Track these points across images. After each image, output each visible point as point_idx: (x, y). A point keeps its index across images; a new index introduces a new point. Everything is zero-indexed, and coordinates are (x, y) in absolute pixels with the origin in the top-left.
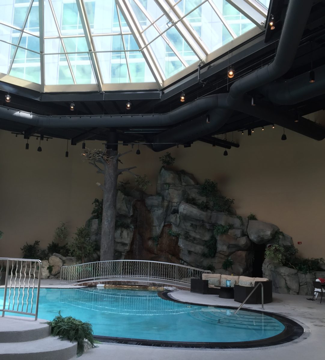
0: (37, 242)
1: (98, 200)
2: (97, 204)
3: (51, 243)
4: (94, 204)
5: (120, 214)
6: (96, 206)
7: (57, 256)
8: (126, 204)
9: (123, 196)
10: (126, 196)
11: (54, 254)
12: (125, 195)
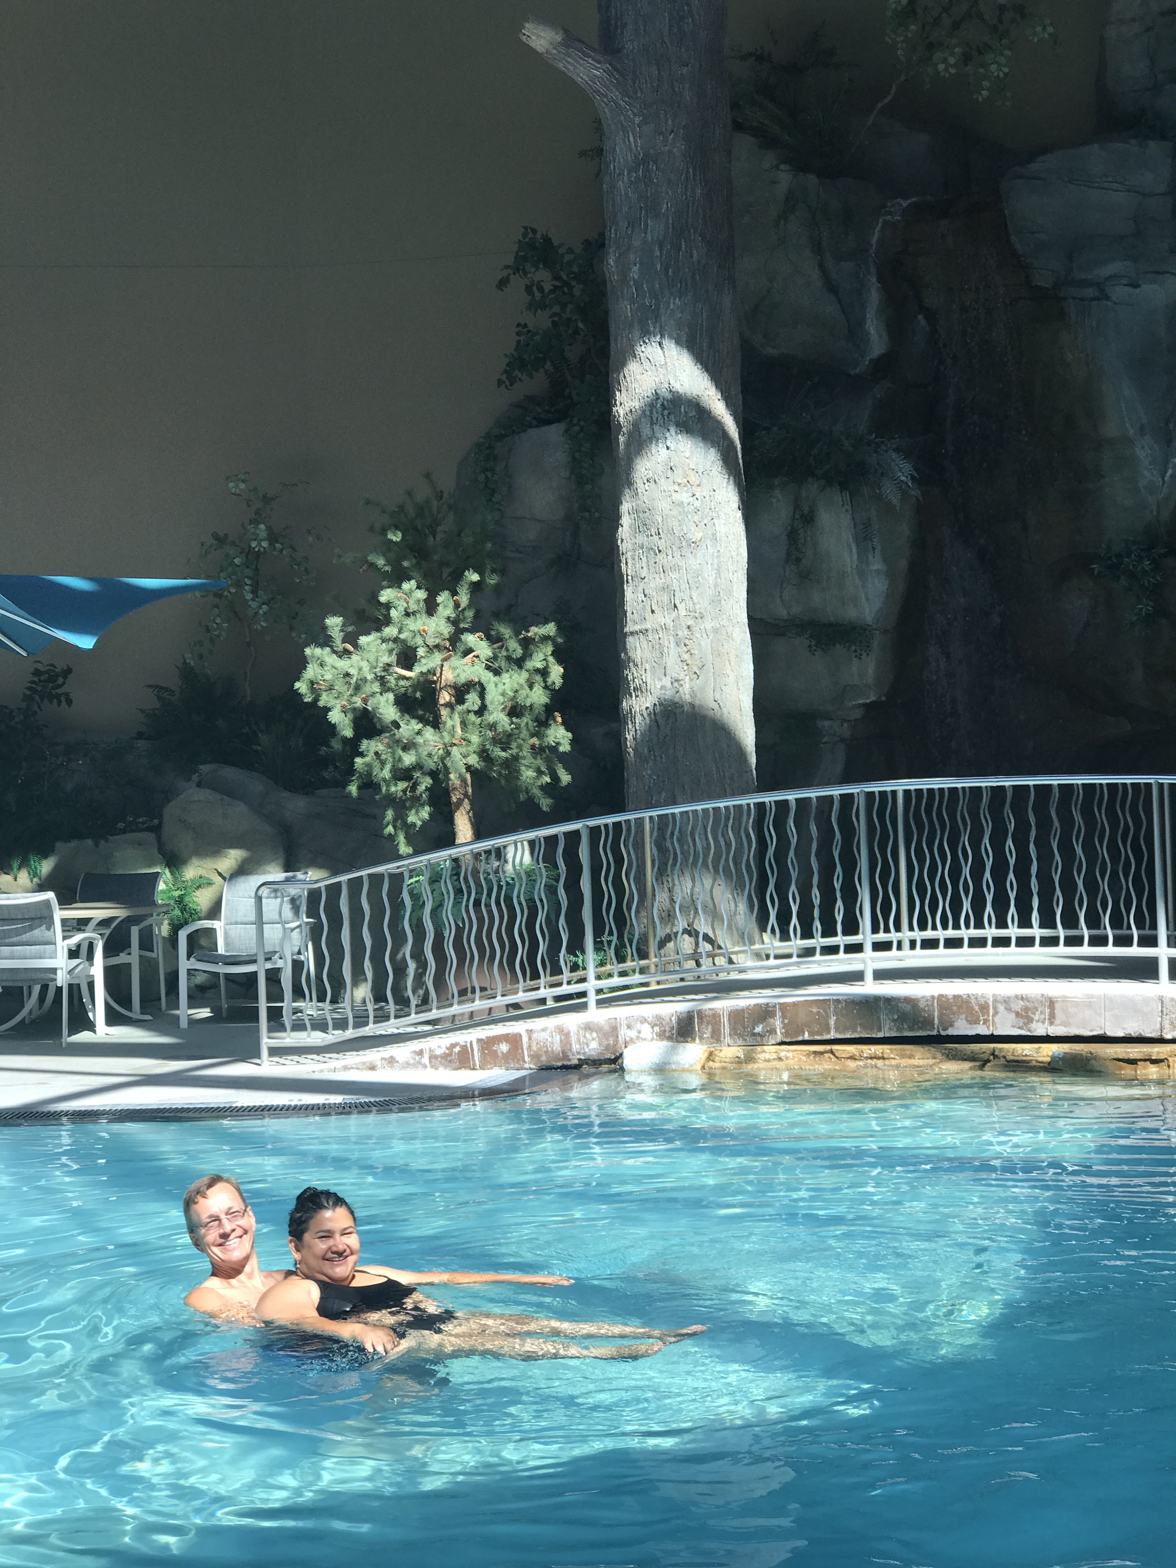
0: (53, 678)
1: (547, 240)
2: (548, 287)
3: (173, 682)
4: (518, 283)
5: (772, 351)
6: (534, 306)
7: (229, 792)
8: (818, 249)
9: (785, 178)
10: (812, 180)
11: (205, 768)
12: (801, 167)
